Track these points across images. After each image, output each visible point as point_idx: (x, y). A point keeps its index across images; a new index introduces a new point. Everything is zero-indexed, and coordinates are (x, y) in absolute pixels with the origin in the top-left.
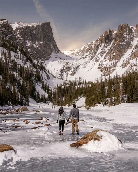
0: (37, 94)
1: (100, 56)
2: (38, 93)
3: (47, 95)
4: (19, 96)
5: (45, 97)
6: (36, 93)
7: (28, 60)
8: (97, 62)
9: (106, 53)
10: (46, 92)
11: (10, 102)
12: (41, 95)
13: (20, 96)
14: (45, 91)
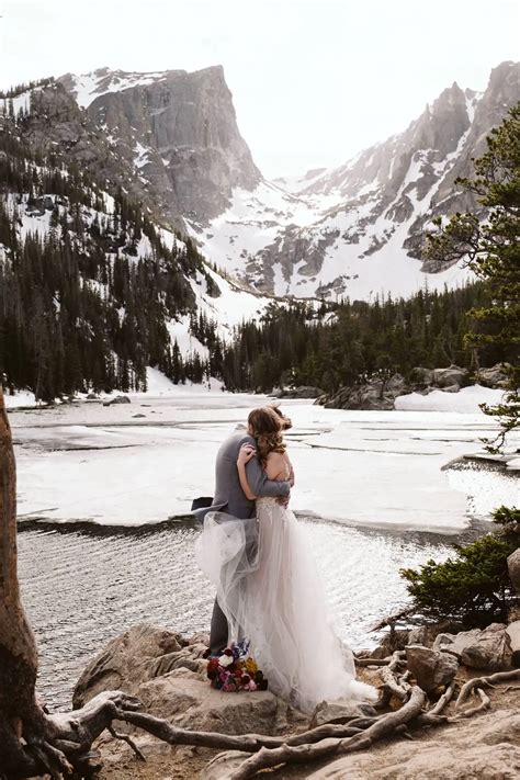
0: (171, 351)
1: (413, 195)
2: (176, 348)
3: (204, 354)
4: (114, 361)
5: (197, 361)
6: (168, 350)
7: (143, 235)
8: (401, 221)
9: (440, 182)
10: (204, 344)
11: (88, 381)
12: (183, 355)
13: (119, 364)
14: (201, 341)
